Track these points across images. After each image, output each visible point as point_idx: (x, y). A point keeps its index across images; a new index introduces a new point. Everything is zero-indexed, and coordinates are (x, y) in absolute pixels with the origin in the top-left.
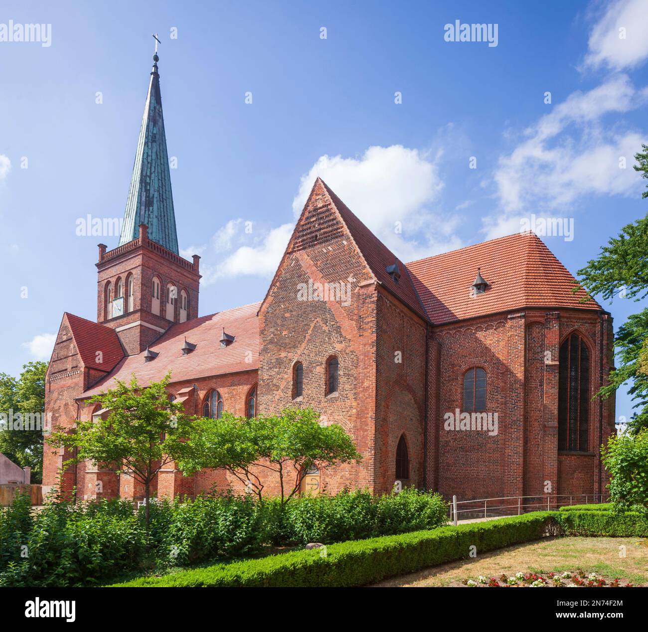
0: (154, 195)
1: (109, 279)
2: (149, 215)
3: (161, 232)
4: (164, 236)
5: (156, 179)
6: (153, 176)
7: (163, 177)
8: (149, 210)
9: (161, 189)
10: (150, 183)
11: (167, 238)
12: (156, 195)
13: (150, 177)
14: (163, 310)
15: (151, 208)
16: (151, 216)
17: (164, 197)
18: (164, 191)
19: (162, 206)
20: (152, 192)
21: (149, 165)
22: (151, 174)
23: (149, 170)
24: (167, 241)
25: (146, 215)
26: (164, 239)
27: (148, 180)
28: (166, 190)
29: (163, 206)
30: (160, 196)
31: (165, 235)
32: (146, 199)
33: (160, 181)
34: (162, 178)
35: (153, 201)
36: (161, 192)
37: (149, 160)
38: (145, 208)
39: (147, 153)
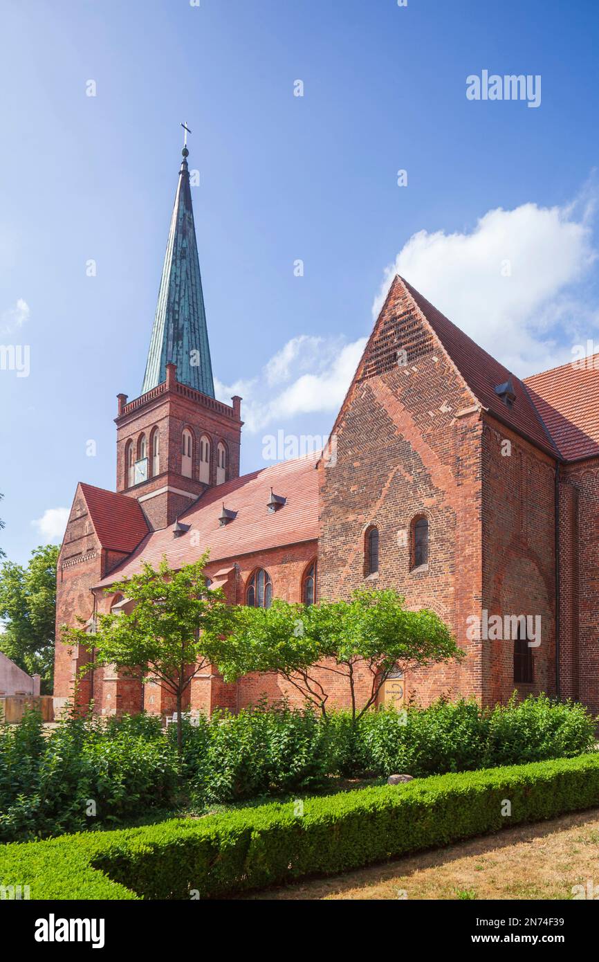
0: (183, 325)
1: (131, 437)
2: (178, 351)
3: (192, 372)
4: (196, 376)
5: (187, 304)
6: (182, 301)
7: (195, 301)
8: (178, 345)
9: (192, 316)
10: (179, 311)
11: (200, 377)
12: (186, 324)
13: (179, 303)
14: (195, 470)
15: (180, 342)
16: (181, 352)
17: (197, 327)
18: (196, 318)
19: (193, 338)
20: (181, 322)
21: (178, 288)
22: (180, 299)
23: (177, 294)
24: (201, 382)
25: (175, 352)
26: (197, 380)
27: (176, 308)
28: (198, 318)
29: (195, 337)
30: (191, 326)
31: (198, 374)
32: (174, 332)
33: (192, 307)
34: (193, 302)
35: (183, 334)
36: (192, 321)
37: (178, 283)
38: (174, 343)
39: (175, 273)
